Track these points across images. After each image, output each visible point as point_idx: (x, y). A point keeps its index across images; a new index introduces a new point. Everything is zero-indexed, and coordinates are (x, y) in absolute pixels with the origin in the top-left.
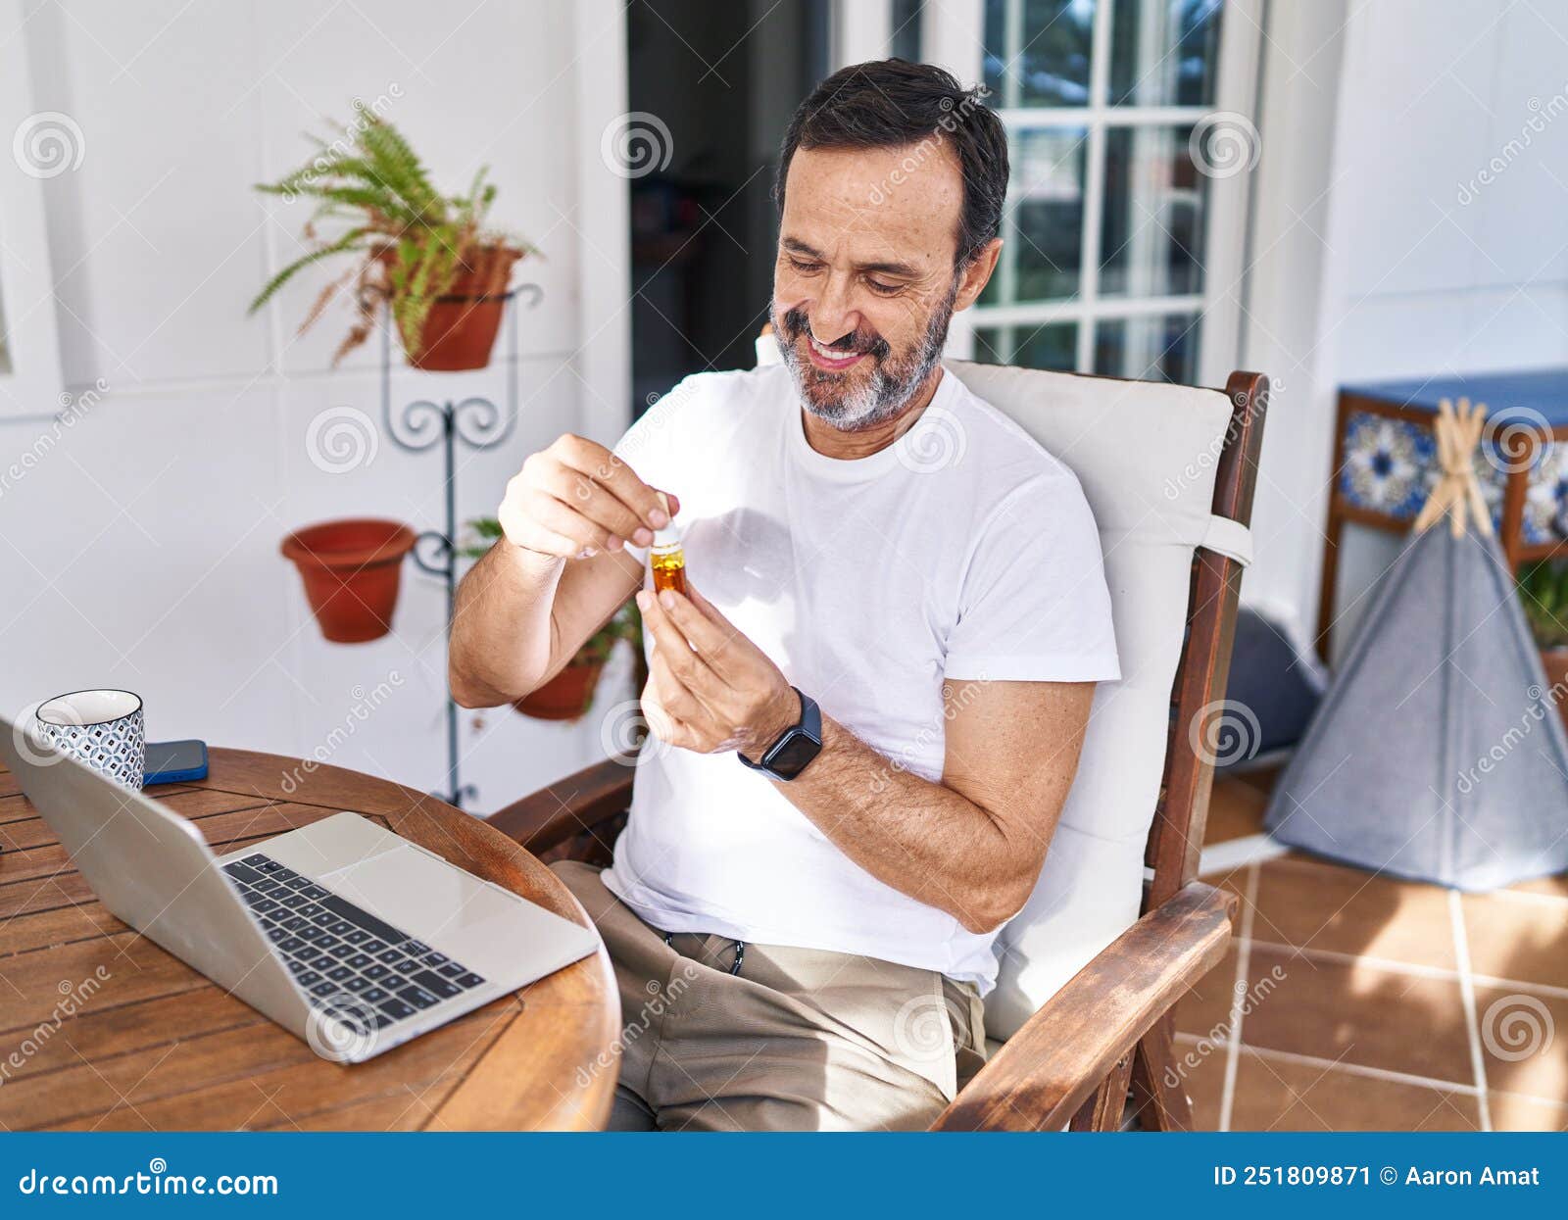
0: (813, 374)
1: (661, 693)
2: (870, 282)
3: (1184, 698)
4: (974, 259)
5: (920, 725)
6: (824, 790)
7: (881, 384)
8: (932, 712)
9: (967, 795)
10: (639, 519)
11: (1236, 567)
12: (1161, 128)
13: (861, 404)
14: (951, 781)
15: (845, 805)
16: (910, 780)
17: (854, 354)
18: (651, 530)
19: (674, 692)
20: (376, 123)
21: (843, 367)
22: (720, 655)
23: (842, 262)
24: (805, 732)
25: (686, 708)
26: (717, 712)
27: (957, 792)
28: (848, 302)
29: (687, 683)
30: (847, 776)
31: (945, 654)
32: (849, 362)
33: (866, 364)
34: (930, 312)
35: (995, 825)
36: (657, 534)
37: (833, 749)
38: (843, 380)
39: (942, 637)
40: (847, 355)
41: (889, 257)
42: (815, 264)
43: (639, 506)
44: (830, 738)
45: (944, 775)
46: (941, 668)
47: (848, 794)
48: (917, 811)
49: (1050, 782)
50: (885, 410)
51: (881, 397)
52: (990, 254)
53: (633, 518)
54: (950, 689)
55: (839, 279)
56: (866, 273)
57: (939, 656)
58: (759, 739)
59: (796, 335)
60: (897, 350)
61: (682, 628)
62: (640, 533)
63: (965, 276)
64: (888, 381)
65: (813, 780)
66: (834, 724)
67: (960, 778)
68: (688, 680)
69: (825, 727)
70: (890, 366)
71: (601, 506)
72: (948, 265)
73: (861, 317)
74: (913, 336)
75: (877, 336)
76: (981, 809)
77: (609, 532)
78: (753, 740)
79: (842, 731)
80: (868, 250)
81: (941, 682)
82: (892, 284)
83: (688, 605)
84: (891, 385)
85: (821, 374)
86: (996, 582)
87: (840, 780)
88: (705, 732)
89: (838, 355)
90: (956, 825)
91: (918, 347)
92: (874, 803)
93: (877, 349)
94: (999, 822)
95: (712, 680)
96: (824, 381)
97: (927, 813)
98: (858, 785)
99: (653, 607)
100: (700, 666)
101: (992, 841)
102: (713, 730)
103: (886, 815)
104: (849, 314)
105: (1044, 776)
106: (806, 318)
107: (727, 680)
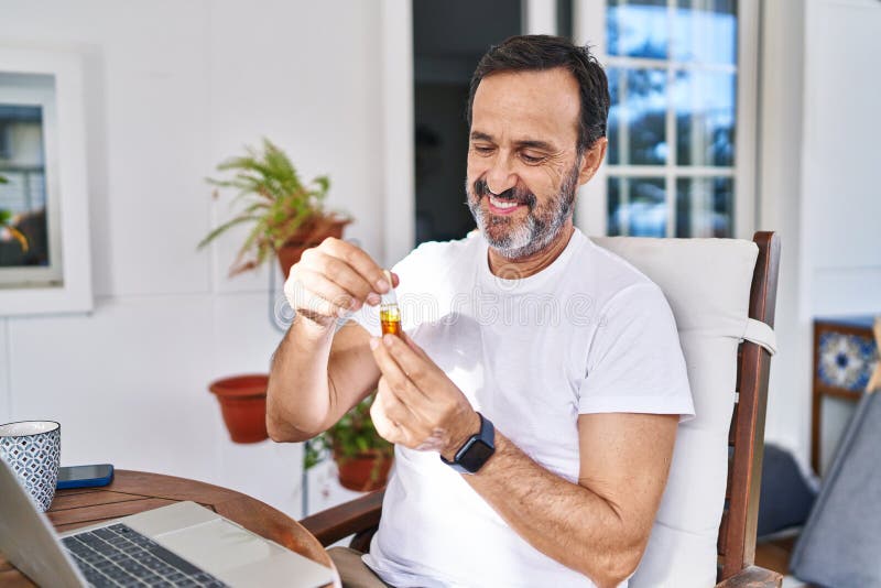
0: (491, 220)
1: (384, 402)
2: (524, 155)
3: (738, 439)
4: (590, 148)
5: (563, 446)
6: (497, 482)
7: (533, 225)
8: (570, 437)
9: (596, 491)
10: (372, 287)
11: (767, 353)
12: (705, 180)
13: (521, 238)
14: (584, 482)
15: (512, 492)
16: (557, 480)
17: (515, 204)
18: (379, 293)
19: (392, 402)
20: (273, 148)
21: (508, 212)
22: (421, 375)
23: (505, 142)
24: (483, 439)
25: (400, 412)
26: (421, 416)
27: (588, 489)
28: (510, 168)
29: (400, 395)
30: (513, 471)
31: (578, 398)
32: (512, 209)
33: (524, 210)
34: (562, 177)
35: (614, 510)
36: (383, 296)
37: (503, 452)
38: (508, 221)
39: (576, 388)
40: (511, 205)
41: (534, 137)
42: (491, 148)
43: (371, 278)
44: (500, 446)
45: (580, 479)
46: (576, 409)
47: (514, 485)
48: (560, 498)
49: (649, 482)
50: (538, 245)
51: (535, 234)
52: (600, 147)
53: (367, 286)
54: (582, 422)
55: (504, 152)
56: (521, 148)
57: (574, 399)
58: (452, 441)
59: (481, 198)
60: (541, 200)
61: (397, 358)
62: (372, 296)
63: (584, 159)
64: (537, 223)
65: (490, 475)
66: (503, 437)
67: (590, 479)
68: (401, 394)
69: (497, 438)
70: (537, 212)
71: (346, 277)
72: (572, 148)
73: (519, 179)
74: (552, 192)
75: (529, 192)
76: (605, 500)
77: (353, 296)
78: (447, 441)
79: (509, 443)
80: (521, 132)
81: (576, 417)
82: (537, 156)
83: (401, 343)
84: (540, 226)
85: (495, 218)
86: (609, 349)
87: (508, 475)
88: (414, 432)
89: (505, 205)
90: (587, 509)
91: (555, 200)
92: (531, 491)
93: (528, 201)
94: (616, 509)
95: (416, 394)
96: (497, 223)
97: (568, 499)
98: (520, 479)
99: (379, 347)
100: (409, 384)
101: (611, 520)
102: (419, 430)
103: (539, 501)
104: (510, 176)
105: (646, 480)
106: (485, 183)
107: (426, 393)
